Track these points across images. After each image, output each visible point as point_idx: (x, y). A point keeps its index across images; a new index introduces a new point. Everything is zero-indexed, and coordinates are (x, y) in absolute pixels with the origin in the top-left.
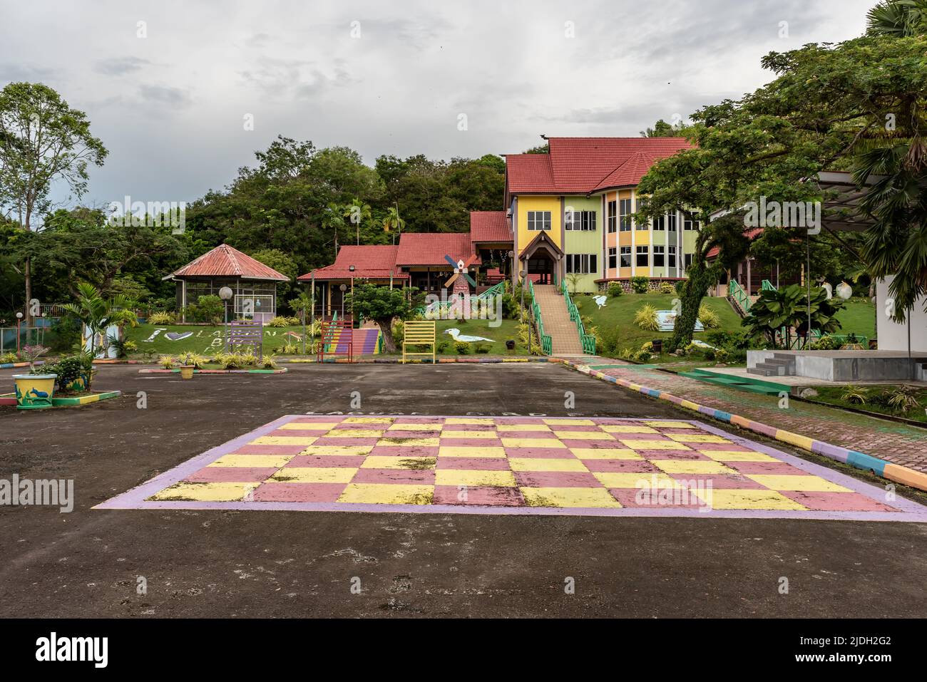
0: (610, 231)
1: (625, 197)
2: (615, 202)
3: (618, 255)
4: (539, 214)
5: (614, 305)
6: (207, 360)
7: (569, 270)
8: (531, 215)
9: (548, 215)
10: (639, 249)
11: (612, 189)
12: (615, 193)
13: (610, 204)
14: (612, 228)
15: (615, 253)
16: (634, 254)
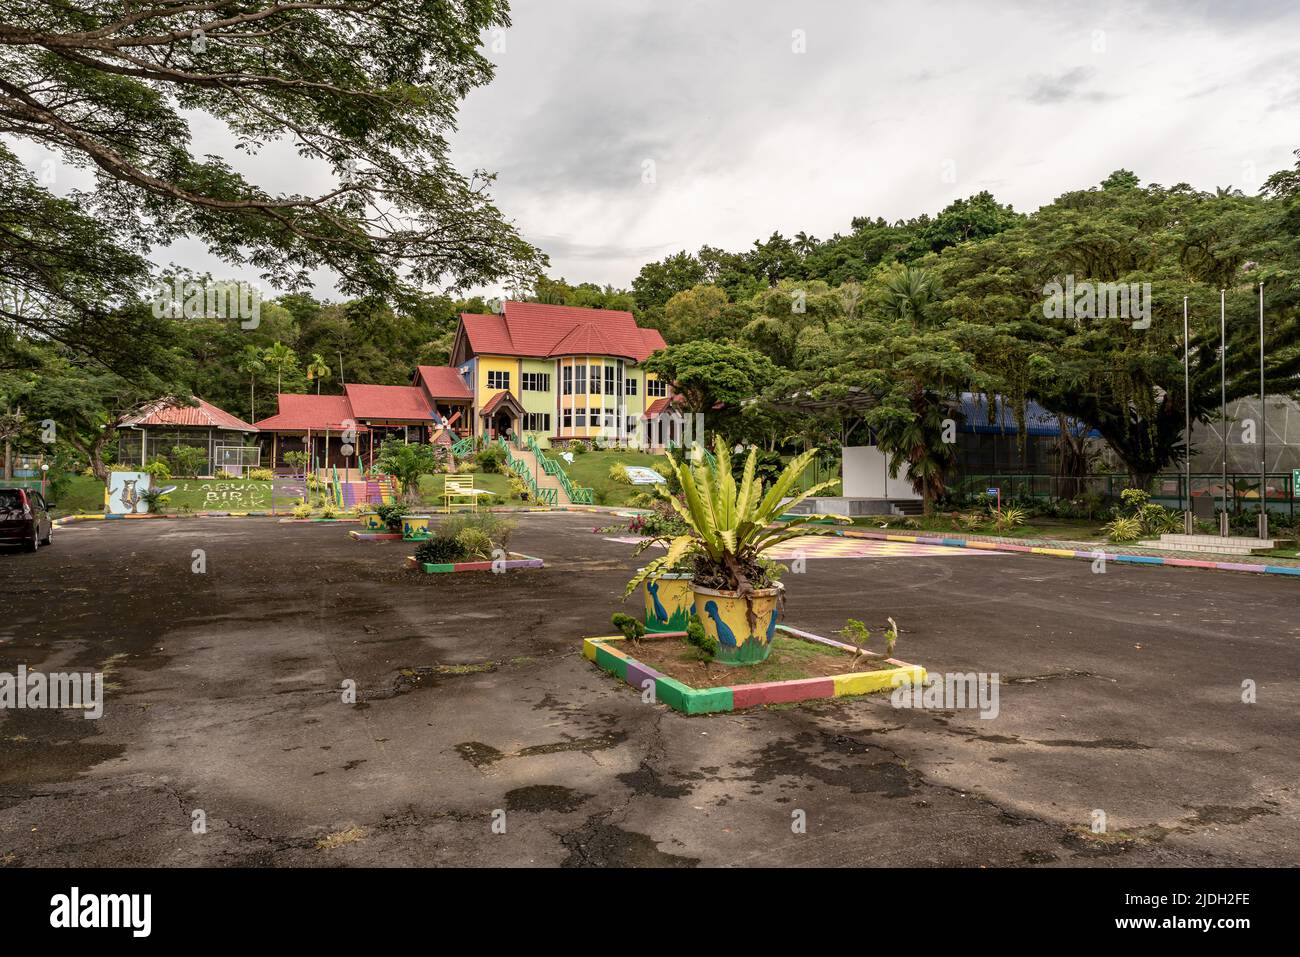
0: (565, 393)
1: (581, 364)
2: (570, 368)
3: (573, 416)
4: (499, 374)
5: (581, 461)
6: (245, 514)
7: (525, 428)
8: (491, 375)
9: (507, 375)
10: (592, 411)
11: (568, 356)
12: (571, 359)
13: (565, 368)
14: (568, 391)
15: (570, 413)
16: (588, 415)
